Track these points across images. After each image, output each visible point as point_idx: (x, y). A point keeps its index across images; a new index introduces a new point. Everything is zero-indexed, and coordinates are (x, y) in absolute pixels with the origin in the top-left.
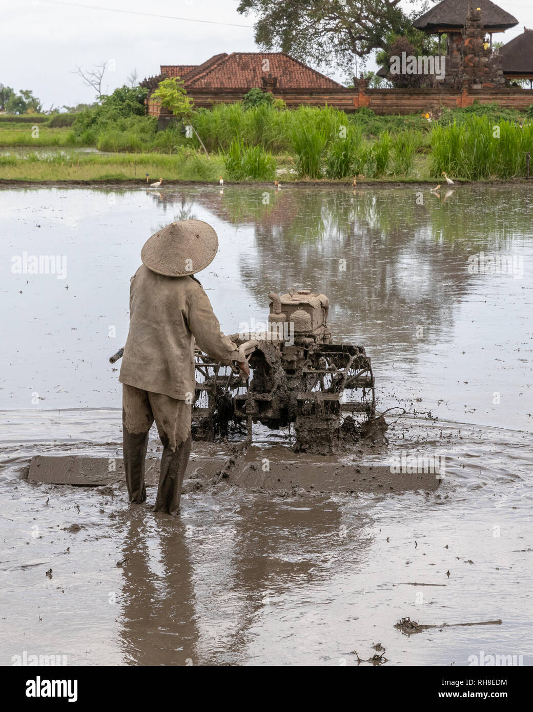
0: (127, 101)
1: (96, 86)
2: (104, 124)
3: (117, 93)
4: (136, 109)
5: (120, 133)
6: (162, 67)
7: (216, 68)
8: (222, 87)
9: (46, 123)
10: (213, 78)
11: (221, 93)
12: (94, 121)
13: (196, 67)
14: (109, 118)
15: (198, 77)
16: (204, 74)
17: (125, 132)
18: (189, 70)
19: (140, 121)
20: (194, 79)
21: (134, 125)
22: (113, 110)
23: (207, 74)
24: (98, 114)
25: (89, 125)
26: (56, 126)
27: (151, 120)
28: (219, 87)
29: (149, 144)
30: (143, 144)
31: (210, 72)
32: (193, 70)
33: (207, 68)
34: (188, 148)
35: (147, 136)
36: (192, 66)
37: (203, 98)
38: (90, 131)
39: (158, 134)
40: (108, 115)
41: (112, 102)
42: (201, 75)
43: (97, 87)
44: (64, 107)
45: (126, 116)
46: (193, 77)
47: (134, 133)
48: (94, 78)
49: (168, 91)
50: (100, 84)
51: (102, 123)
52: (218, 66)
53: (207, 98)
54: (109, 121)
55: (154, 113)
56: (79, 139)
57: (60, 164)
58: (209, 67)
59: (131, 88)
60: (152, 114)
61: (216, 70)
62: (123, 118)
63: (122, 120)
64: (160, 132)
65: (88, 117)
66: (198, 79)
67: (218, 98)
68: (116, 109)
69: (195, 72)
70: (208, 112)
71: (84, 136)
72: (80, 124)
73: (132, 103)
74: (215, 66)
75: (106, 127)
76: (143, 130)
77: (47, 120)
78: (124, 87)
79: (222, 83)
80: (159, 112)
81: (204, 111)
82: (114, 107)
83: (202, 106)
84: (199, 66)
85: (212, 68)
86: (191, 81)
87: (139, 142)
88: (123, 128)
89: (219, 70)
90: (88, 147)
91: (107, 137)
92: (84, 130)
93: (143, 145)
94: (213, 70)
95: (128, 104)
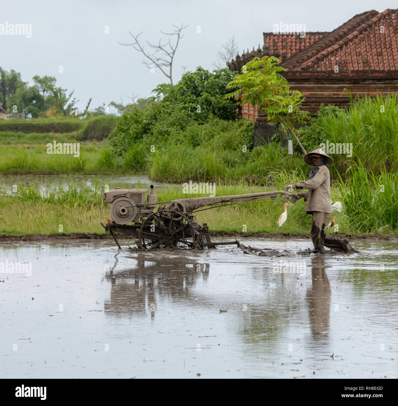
0: (205, 95)
1: (163, 67)
2: (165, 135)
3: (188, 80)
4: (219, 109)
5: (190, 150)
6: (266, 35)
7: (356, 37)
8: (367, 68)
9: (75, 133)
10: (350, 54)
11: (364, 80)
12: (146, 130)
13: (325, 35)
14: (173, 124)
15: (324, 52)
16: (336, 46)
17: (198, 148)
18: (312, 40)
19: (224, 130)
20: (319, 56)
21: (213, 136)
22: (181, 110)
23: (341, 47)
24: (155, 118)
25: (138, 137)
26: (91, 139)
27: (244, 128)
28: (361, 69)
29: (238, 170)
30: (227, 169)
31: (346, 44)
32: (320, 39)
33: (341, 37)
34: (294, 176)
35: (233, 156)
36: (318, 33)
37: (333, 89)
38: (140, 146)
39: (254, 150)
40: (171, 119)
41: (178, 96)
42: (330, 49)
43: (167, 69)
44: (113, 104)
45: (201, 119)
46: (318, 51)
47: (213, 150)
48: (160, 54)
49: (258, 78)
50: (171, 64)
51: (160, 133)
52: (361, 33)
53: (341, 89)
54: (173, 130)
55: (249, 115)
56: (119, 161)
57: (72, 206)
58: (346, 34)
59: (211, 72)
60: (246, 117)
61: (357, 40)
62: (196, 123)
63: (193, 127)
64: (258, 148)
65: (137, 122)
66: (325, 56)
67: (359, 89)
68: (185, 108)
69: (321, 44)
70: (341, 112)
71: (128, 155)
72: (123, 134)
73: (213, 99)
74: (355, 33)
75: (166, 140)
76: (229, 145)
77: (77, 127)
78: (199, 70)
79: (366, 63)
80: (256, 113)
81: (334, 111)
82: (181, 105)
83: (332, 102)
84: (329, 33)
85: (350, 36)
86: (312, 59)
87: (222, 166)
88: (195, 143)
89: (362, 40)
90: (135, 174)
91: (166, 158)
92: (129, 144)
93: (229, 170)
94: (351, 40)
95: (206, 100)
